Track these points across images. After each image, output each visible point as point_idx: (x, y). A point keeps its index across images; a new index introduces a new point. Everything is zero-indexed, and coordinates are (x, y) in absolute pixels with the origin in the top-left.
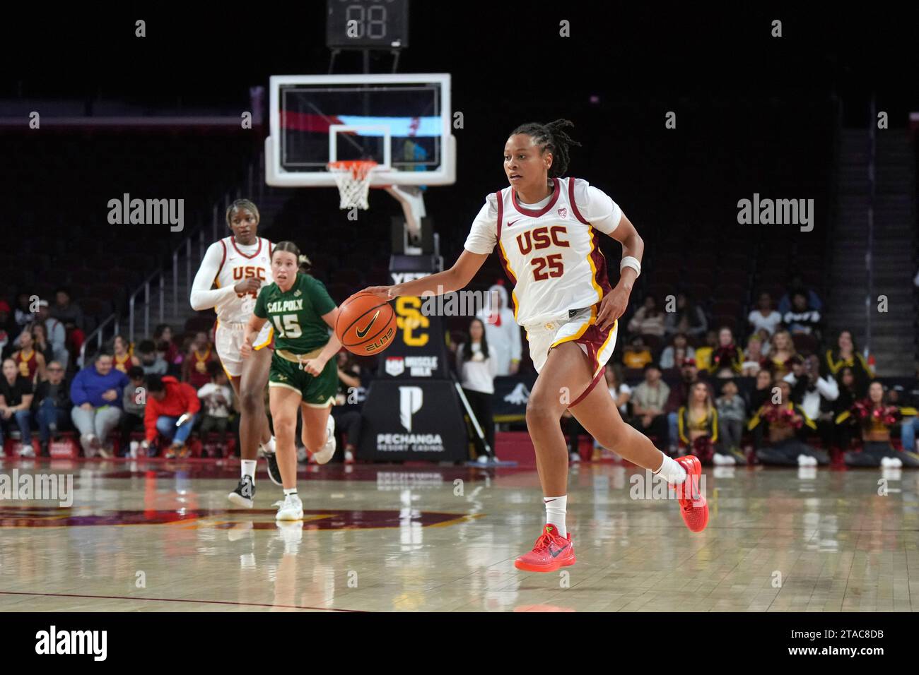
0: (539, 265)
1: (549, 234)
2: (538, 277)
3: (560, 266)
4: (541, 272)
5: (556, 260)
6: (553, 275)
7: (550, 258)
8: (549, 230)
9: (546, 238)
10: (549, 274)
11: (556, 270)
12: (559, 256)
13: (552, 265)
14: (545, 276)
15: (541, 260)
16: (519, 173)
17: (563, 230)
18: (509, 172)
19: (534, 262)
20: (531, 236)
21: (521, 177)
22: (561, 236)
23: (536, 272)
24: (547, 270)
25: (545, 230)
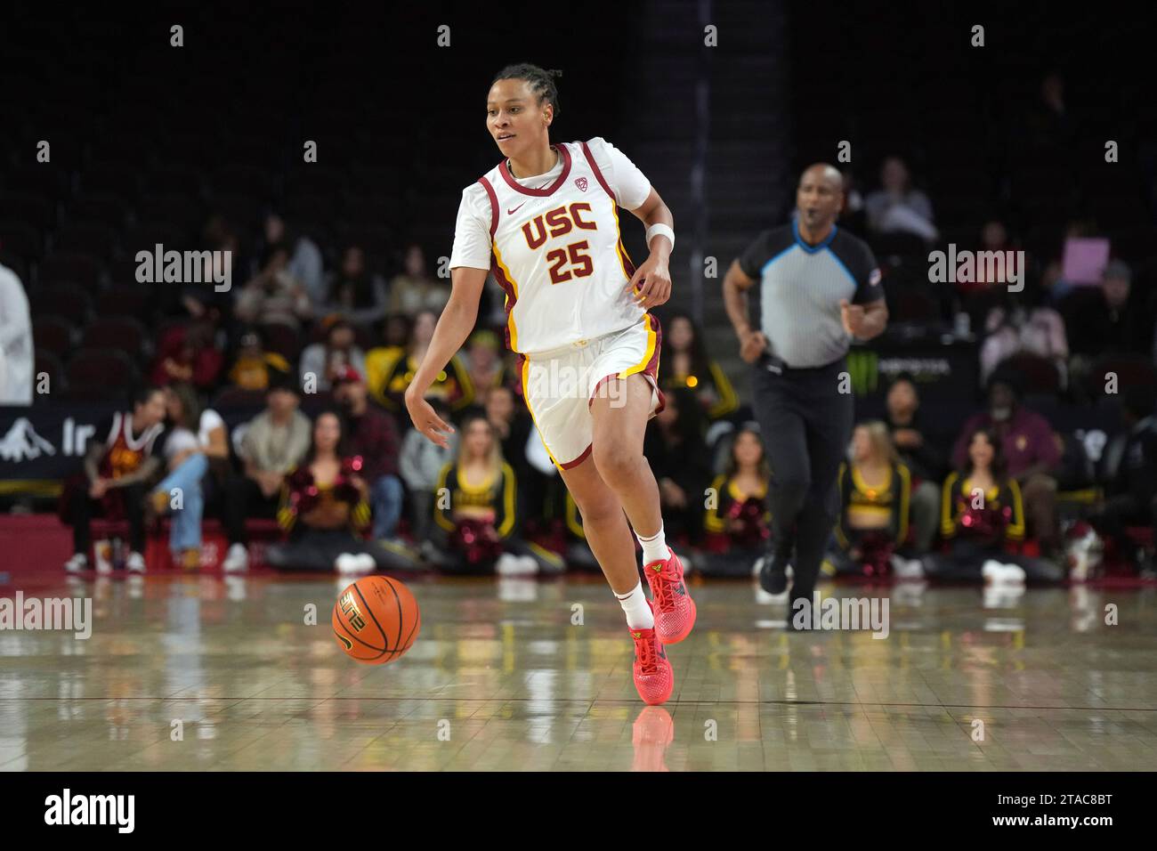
0: (557, 260)
1: (569, 215)
2: (556, 278)
3: (587, 260)
4: (561, 272)
5: (580, 252)
6: (579, 273)
7: (573, 248)
8: (568, 209)
9: (565, 221)
10: (572, 273)
11: (581, 266)
12: (584, 245)
13: (576, 259)
14: (567, 276)
15: (560, 253)
16: (511, 132)
17: (586, 207)
18: (495, 133)
19: (551, 256)
20: (545, 221)
21: (514, 136)
22: (585, 216)
23: (553, 271)
24: (569, 267)
25: (562, 210)
